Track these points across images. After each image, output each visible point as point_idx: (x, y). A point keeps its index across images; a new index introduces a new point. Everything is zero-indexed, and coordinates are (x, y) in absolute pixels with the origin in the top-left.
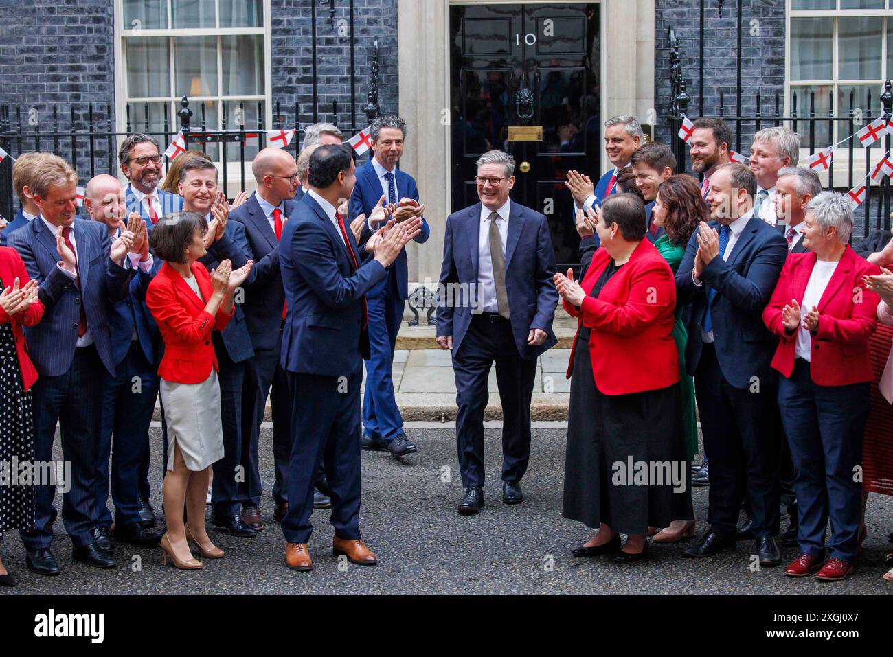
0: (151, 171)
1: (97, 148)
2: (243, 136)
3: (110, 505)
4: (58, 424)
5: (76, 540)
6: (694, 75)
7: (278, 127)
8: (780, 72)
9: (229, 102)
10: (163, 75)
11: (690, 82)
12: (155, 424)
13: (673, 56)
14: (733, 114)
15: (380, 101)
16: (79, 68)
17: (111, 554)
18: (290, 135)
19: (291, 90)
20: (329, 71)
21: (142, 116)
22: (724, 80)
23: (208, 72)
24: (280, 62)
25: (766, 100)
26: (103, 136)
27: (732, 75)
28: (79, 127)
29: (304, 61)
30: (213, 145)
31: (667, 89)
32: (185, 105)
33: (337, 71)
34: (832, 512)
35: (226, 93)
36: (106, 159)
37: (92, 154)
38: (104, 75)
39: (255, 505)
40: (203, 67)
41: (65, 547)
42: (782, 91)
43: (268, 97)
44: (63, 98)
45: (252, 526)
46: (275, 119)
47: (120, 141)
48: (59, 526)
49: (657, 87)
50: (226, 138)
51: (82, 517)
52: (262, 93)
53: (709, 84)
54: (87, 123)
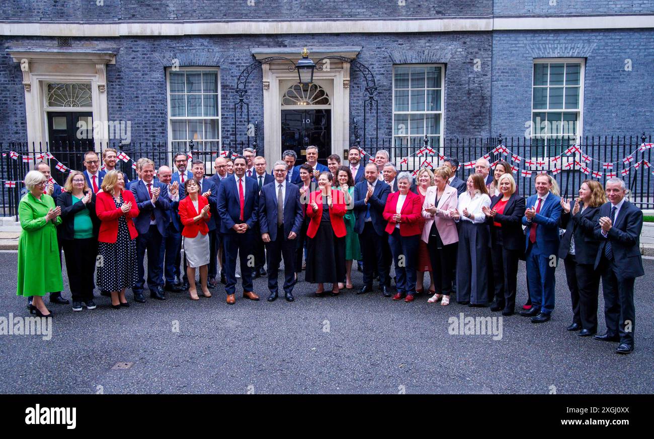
0: (182, 165)
1: (161, 157)
2: (211, 153)
3: (164, 278)
4: (146, 250)
5: (152, 291)
6: (362, 133)
7: (223, 150)
8: (391, 132)
9: (207, 141)
10: (184, 132)
11: (361, 135)
12: (182, 250)
13: (355, 127)
14: (375, 146)
15: (258, 141)
16: (155, 130)
17: (164, 295)
18: (227, 153)
19: (228, 138)
20: (241, 131)
21: (177, 146)
22: (372, 135)
23: (200, 131)
24: (224, 128)
25: (386, 141)
26: (163, 153)
27: (375, 133)
28: (155, 149)
29: (232, 128)
30: (201, 156)
31: (353, 138)
32: (192, 142)
33: (243, 131)
34: (408, 279)
35: (206, 138)
36: (165, 160)
37: (160, 159)
38: (164, 132)
39: (214, 277)
40: (198, 130)
41: (148, 293)
42: (391, 138)
43: (220, 140)
44: (150, 140)
45: (213, 285)
46: (222, 147)
47: (170, 155)
48: (146, 285)
49: (350, 137)
50: (206, 153)
51: (154, 282)
52: (218, 139)
53: (367, 136)
54: (158, 148)
